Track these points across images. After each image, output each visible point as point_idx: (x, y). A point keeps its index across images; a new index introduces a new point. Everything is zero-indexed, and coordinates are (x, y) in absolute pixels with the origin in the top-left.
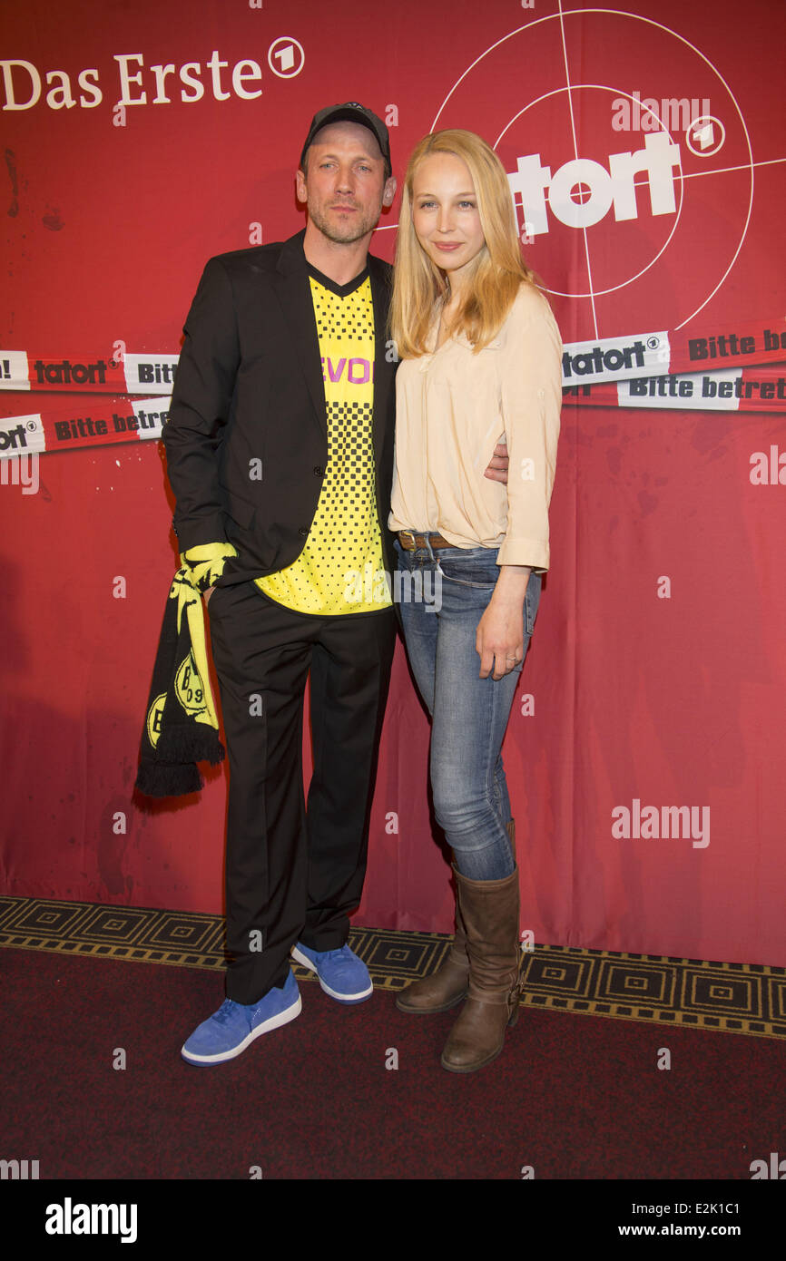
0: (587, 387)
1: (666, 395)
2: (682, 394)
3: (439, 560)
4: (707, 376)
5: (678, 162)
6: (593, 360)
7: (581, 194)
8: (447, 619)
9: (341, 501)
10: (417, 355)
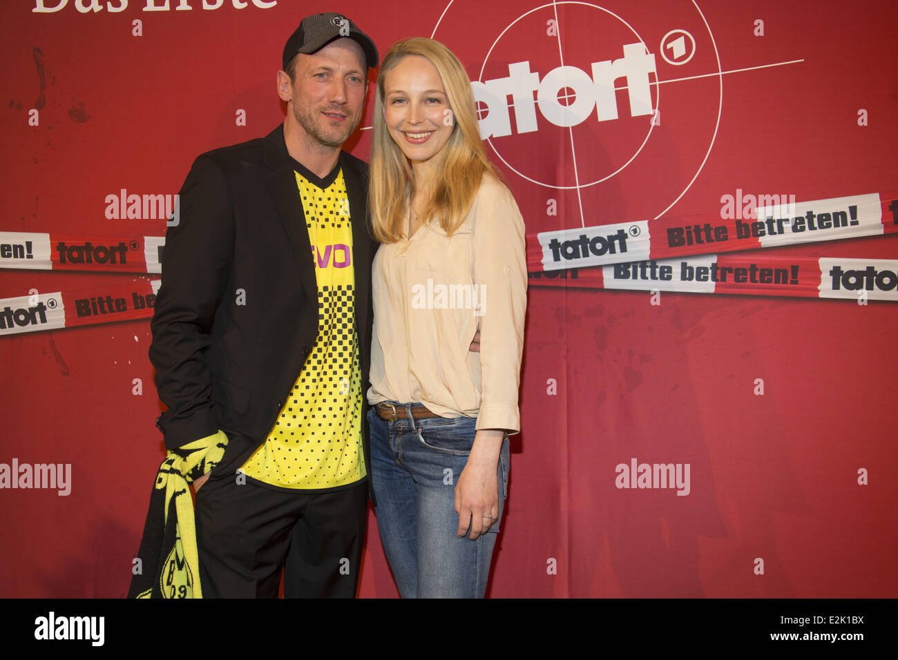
0: (574, 271)
1: (647, 278)
2: (662, 278)
3: (420, 430)
4: (684, 261)
5: (654, 70)
6: (580, 246)
7: (566, 97)
8: (428, 486)
9: (331, 379)
10: (395, 241)
